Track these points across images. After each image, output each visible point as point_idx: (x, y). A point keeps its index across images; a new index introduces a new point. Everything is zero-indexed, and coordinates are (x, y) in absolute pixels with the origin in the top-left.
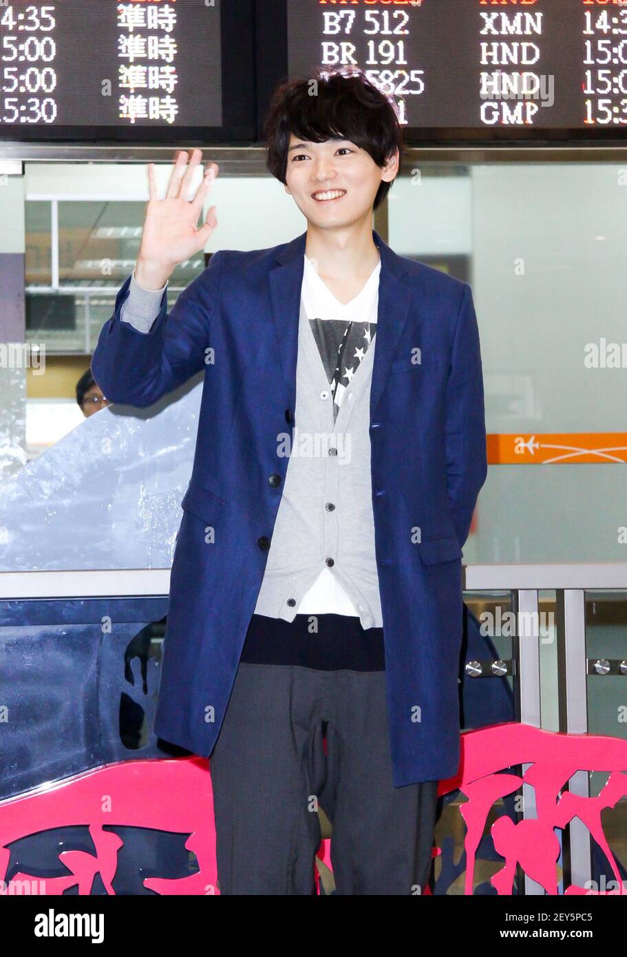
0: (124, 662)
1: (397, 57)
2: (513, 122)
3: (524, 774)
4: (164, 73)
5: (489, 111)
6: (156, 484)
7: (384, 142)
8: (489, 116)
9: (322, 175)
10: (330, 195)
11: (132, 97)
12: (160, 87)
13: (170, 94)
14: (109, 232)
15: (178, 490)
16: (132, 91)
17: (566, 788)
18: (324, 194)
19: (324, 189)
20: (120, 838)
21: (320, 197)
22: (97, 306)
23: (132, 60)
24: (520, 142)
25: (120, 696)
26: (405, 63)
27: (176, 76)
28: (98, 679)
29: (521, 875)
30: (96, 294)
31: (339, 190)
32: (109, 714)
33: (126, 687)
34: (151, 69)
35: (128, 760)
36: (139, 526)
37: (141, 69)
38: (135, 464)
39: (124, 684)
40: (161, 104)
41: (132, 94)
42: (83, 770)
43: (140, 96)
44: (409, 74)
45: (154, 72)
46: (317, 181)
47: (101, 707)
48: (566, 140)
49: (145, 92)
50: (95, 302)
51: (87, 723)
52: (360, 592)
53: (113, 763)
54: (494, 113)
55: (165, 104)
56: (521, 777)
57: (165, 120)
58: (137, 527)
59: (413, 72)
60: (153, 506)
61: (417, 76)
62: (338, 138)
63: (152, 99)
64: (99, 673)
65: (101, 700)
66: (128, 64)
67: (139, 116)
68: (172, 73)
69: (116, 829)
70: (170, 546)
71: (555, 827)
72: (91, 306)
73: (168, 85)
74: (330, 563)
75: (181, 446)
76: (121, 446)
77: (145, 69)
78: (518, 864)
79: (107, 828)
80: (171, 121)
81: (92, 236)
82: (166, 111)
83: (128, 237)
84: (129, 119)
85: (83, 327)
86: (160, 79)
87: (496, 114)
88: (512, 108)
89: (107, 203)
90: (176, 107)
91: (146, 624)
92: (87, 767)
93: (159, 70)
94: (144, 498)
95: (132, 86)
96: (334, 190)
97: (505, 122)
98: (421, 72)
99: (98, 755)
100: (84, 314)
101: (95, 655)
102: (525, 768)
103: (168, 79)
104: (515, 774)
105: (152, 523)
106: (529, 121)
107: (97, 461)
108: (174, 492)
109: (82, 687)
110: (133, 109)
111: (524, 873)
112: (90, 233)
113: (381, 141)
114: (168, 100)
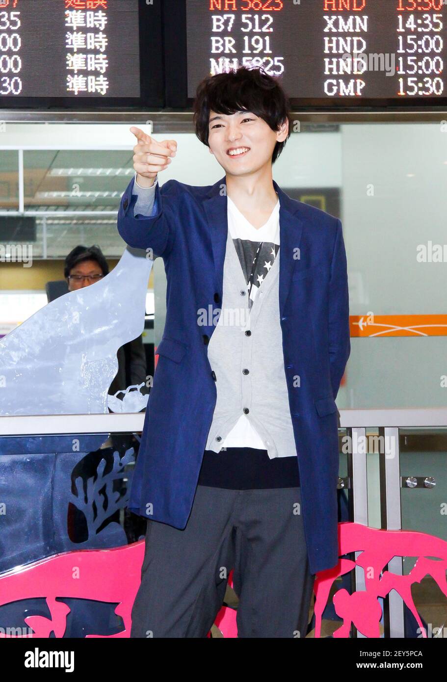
0: (70, 481)
1: (264, 48)
2: (347, 94)
3: (356, 559)
4: (99, 59)
5: (330, 86)
6: (94, 353)
7: (277, 114)
8: (330, 90)
9: (232, 137)
10: (239, 151)
11: (76, 76)
12: (96, 69)
13: (102, 74)
14: (59, 172)
15: (109, 358)
16: (76, 72)
17: (386, 569)
18: (234, 151)
19: (235, 147)
20: (68, 606)
21: (232, 153)
22: (52, 224)
23: (75, 50)
24: (353, 108)
25: (68, 505)
26: (270, 52)
27: (107, 61)
28: (52, 493)
29: (354, 631)
30: (50, 216)
31: (246, 147)
32: (60, 518)
33: (73, 499)
34: (89, 56)
35: (74, 551)
36: (81, 383)
37: (82, 56)
38: (78, 340)
39: (71, 496)
40: (96, 81)
41: (76, 74)
42: (41, 558)
43: (81, 76)
44: (273, 59)
45: (91, 58)
46: (229, 142)
47: (55, 512)
48: (386, 107)
49: (85, 73)
50: (50, 222)
51: (45, 524)
52: (267, 431)
53: (63, 553)
54: (333, 87)
55: (99, 81)
56: (354, 560)
57: (100, 93)
58: (80, 383)
59: (276, 59)
60: (91, 369)
61: (279, 61)
62: (243, 110)
63: (90, 78)
64: (53, 489)
65: (54, 508)
66: (72, 53)
67: (80, 90)
68: (104, 59)
69: (65, 600)
70: (104, 398)
71: (378, 597)
72: (47, 225)
73: (101, 68)
74: (247, 411)
75: (111, 327)
76: (69, 326)
77: (85, 56)
78: (352, 623)
79: (58, 599)
80: (103, 93)
81: (48, 175)
82: (100, 86)
83: (74, 175)
84: (73, 92)
85: (42, 239)
86: (96, 63)
87: (335, 88)
88: (347, 84)
89: (58, 151)
90: (107, 83)
91: (87, 454)
92: (44, 556)
93: (95, 57)
94: (85, 364)
95: (76, 68)
96: (241, 147)
97: (342, 94)
98: (282, 58)
99: (52, 547)
100: (42, 230)
101: (50, 476)
102: (357, 554)
103: (102, 63)
104: (350, 559)
105: (91, 381)
106: (359, 93)
107: (51, 337)
108: (106, 359)
109: (41, 498)
110: (76, 85)
111: (356, 630)
112: (46, 173)
113: (274, 113)
114: (101, 78)
